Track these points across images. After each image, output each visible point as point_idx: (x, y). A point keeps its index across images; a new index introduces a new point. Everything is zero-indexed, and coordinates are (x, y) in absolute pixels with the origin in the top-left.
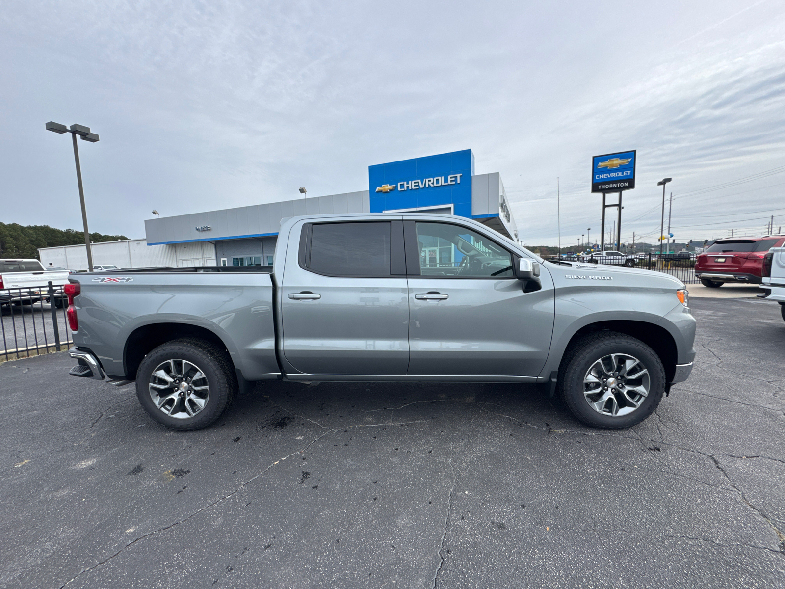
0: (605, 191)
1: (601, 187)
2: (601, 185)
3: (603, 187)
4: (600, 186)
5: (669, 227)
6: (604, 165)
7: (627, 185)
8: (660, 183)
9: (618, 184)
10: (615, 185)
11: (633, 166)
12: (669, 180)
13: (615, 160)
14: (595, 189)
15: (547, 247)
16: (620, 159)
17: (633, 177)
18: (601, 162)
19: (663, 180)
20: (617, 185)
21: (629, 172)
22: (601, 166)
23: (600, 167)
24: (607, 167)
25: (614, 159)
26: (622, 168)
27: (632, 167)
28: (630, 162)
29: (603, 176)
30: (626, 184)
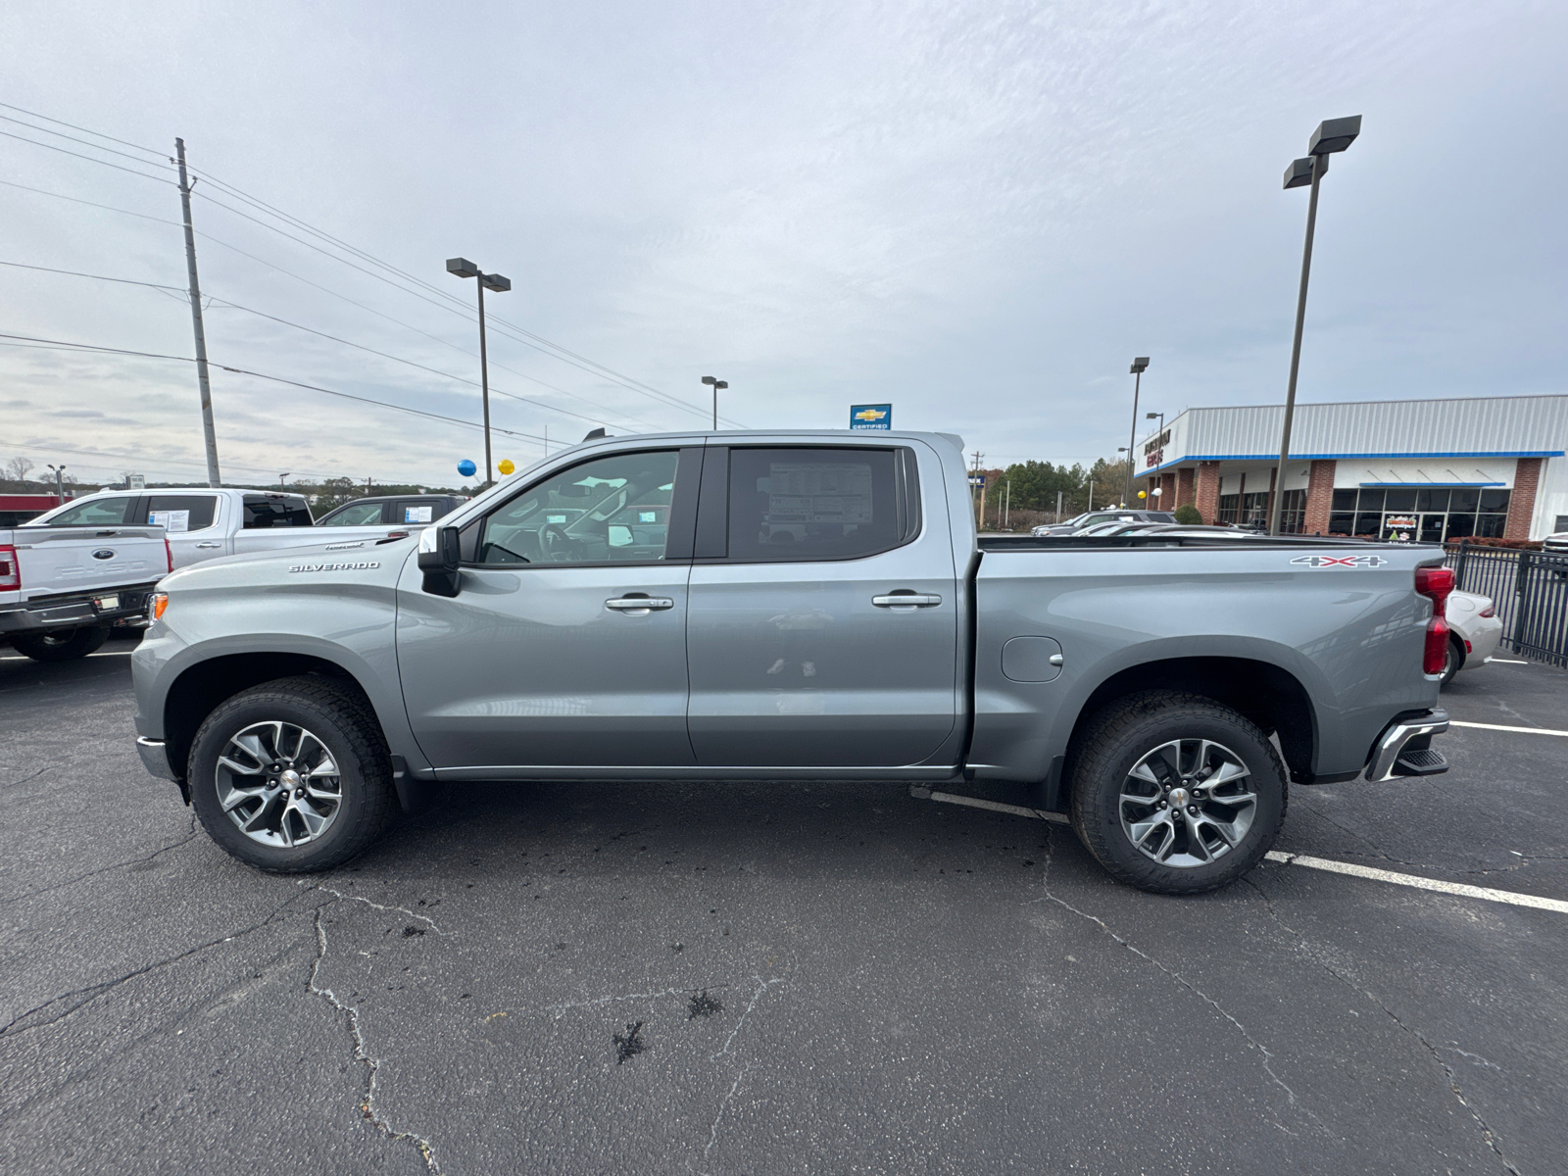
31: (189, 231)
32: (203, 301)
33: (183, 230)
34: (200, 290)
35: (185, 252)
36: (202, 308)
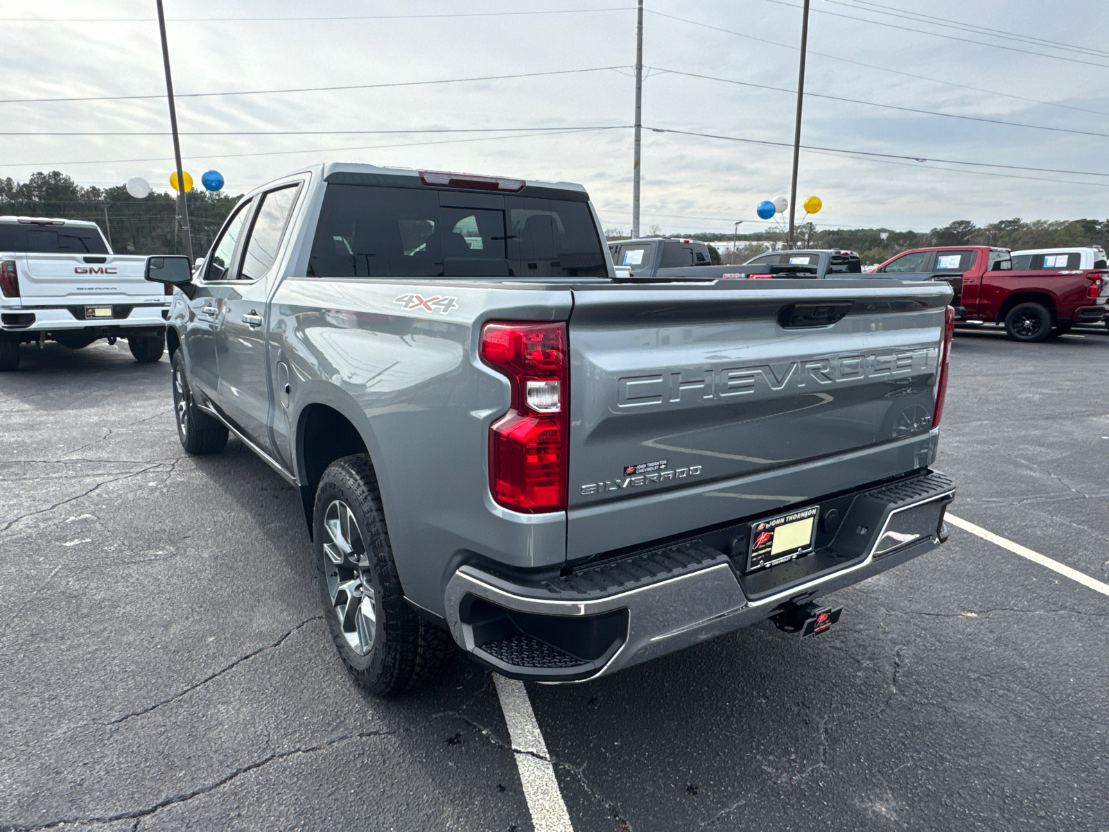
31: (641, 10)
32: (644, 73)
33: (637, 11)
34: (643, 63)
35: (636, 30)
36: (643, 79)
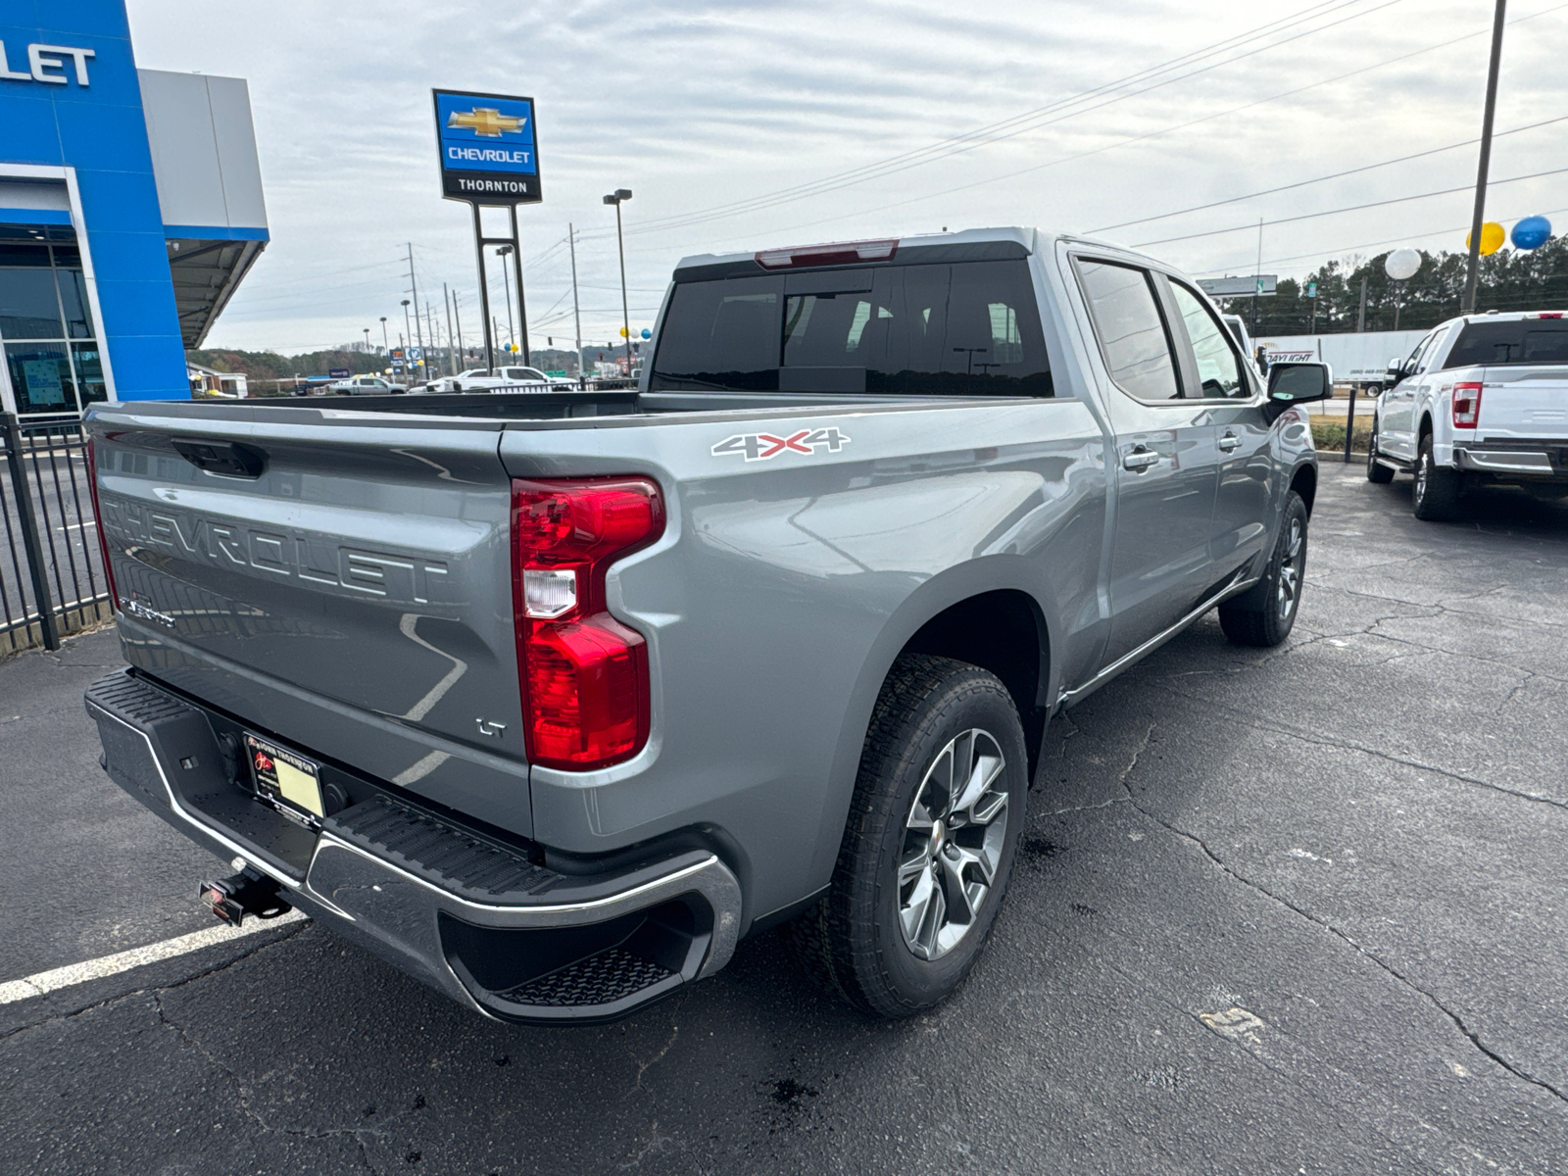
0: (478, 198)
1: (465, 184)
2: (466, 179)
3: (471, 185)
4: (462, 181)
5: (577, 311)
6: (463, 123)
7: (525, 190)
8: (611, 200)
9: (506, 183)
10: (498, 186)
11: (532, 142)
12: (625, 194)
13: (492, 113)
14: (452, 190)
15: (240, 353)
16: (502, 114)
17: (534, 171)
18: (458, 111)
19: (616, 192)
20: (503, 186)
21: (526, 154)
22: (457, 123)
23: (454, 126)
24: (474, 130)
25: (487, 110)
26: (507, 142)
27: (528, 139)
28: (524, 128)
29: (465, 153)
30: (523, 187)
